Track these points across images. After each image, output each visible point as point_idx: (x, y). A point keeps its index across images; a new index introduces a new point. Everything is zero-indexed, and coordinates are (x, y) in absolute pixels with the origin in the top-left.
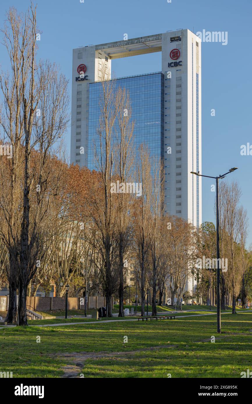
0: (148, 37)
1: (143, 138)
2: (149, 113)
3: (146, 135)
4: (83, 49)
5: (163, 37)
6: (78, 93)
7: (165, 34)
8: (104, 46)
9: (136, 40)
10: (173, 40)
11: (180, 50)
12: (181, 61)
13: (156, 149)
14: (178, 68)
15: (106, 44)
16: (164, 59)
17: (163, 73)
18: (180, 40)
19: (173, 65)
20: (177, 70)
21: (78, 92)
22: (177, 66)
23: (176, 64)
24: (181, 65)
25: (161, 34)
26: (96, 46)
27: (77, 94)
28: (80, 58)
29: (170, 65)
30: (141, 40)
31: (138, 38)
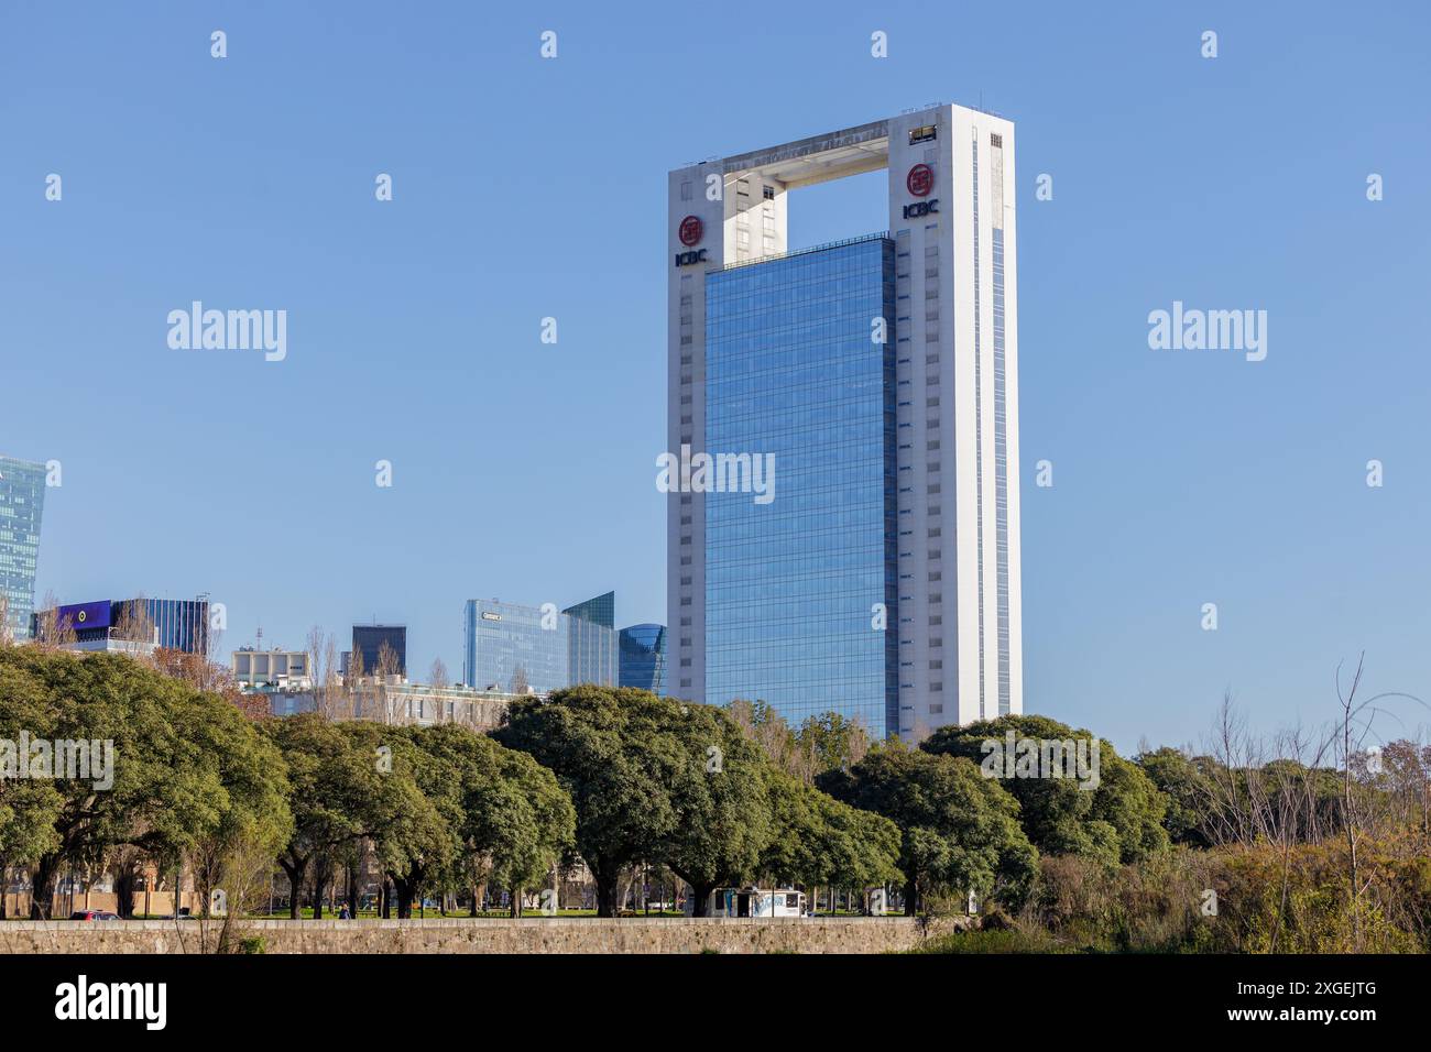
0: (855, 130)
1: (841, 430)
2: (852, 358)
3: (847, 423)
4: (693, 169)
5: (890, 128)
6: (685, 301)
7: (896, 120)
8: (746, 161)
9: (823, 140)
10: (917, 138)
11: (934, 167)
12: (936, 201)
13: (873, 462)
14: (930, 219)
15: (749, 156)
16: (893, 195)
17: (893, 236)
18: (934, 136)
19: (915, 211)
20: (928, 228)
21: (682, 299)
22: (926, 214)
23: (926, 209)
24: (936, 211)
25: (887, 121)
26: (727, 160)
27: (682, 304)
28: (685, 197)
29: (907, 212)
30: (836, 140)
31: (830, 135)
